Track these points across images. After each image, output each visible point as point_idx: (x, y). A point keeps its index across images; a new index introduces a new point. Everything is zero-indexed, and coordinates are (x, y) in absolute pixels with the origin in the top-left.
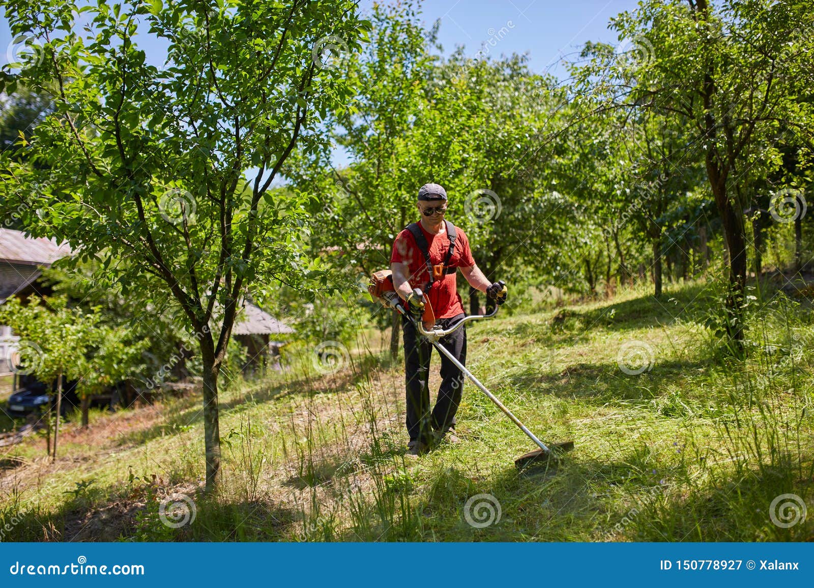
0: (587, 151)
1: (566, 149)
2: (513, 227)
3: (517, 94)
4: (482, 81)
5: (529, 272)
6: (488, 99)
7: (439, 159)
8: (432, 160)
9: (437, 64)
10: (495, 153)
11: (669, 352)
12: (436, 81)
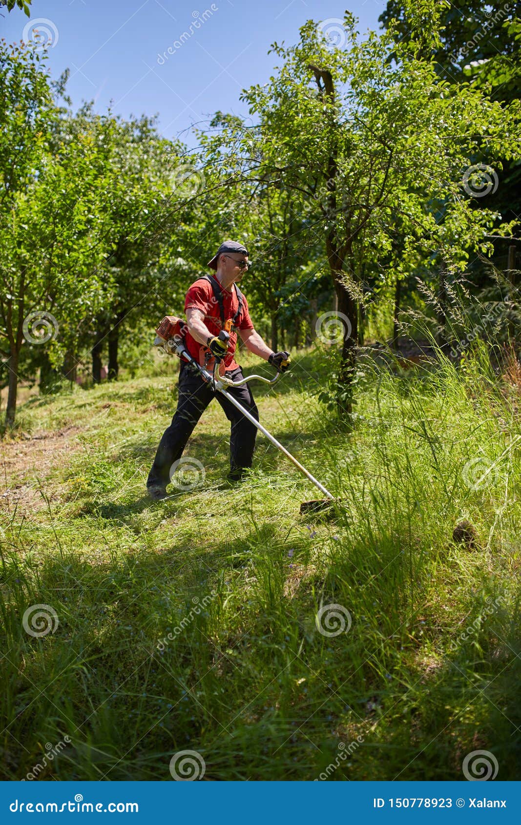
0: (212, 221)
1: (193, 217)
2: (138, 290)
3: (145, 157)
4: (110, 140)
5: (151, 334)
6: (116, 159)
7: (63, 218)
8: (55, 218)
9: (64, 117)
10: (121, 216)
11: (284, 422)
12: (63, 134)
